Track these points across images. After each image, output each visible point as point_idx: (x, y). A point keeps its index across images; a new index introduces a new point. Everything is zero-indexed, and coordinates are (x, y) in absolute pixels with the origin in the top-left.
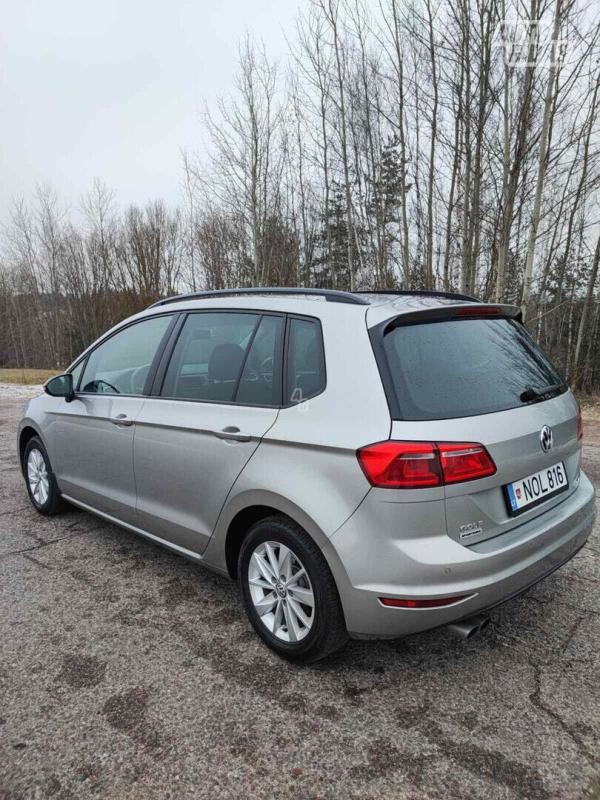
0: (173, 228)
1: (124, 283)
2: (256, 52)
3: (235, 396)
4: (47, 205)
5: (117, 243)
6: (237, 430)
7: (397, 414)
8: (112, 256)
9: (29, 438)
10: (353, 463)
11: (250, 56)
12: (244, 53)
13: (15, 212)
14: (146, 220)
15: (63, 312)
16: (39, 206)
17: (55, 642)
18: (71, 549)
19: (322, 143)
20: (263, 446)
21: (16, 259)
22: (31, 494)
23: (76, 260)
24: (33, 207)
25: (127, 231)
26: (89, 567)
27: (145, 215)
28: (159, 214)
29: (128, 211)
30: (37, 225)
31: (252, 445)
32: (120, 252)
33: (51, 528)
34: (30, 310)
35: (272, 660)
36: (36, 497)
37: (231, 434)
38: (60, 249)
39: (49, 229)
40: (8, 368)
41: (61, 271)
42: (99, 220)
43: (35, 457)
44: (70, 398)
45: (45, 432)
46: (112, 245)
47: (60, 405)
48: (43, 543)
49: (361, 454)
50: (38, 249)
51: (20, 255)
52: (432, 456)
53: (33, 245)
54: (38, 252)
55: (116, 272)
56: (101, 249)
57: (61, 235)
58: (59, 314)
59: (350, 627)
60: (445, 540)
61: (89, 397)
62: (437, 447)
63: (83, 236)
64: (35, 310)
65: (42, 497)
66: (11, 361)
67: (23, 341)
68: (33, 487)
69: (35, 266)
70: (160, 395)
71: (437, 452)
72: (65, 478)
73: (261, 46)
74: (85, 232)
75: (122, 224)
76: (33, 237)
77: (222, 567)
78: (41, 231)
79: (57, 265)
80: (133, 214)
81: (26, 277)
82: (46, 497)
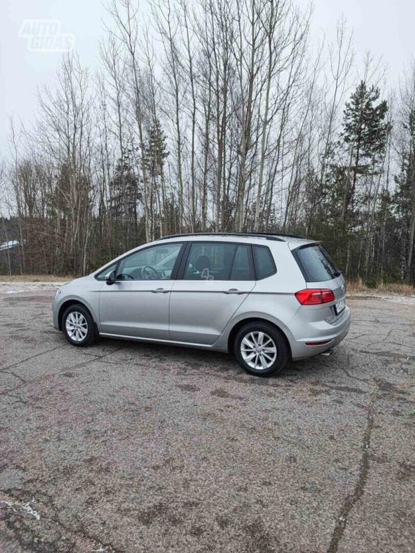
3: (230, 277)
6: (236, 290)
7: (308, 280)
10: (294, 297)
20: (250, 295)
31: (245, 295)
36: (73, 338)
37: (233, 291)
44: (111, 283)
47: (102, 287)
48: (99, 357)
49: (296, 294)
52: (319, 294)
59: (293, 356)
60: (324, 322)
62: (321, 291)
65: (80, 337)
72: (109, 324)
77: (225, 347)
82: (84, 337)
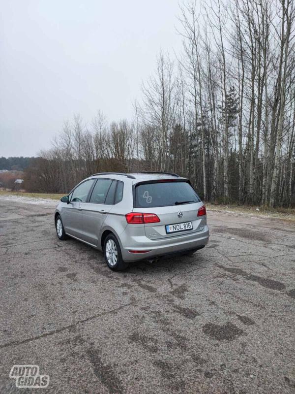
0: (131, 131)
1: (109, 156)
2: (165, 57)
3: (105, 202)
4: (78, 123)
5: (106, 139)
6: (104, 211)
7: (135, 206)
8: (104, 145)
9: (57, 216)
10: (125, 218)
11: (162, 59)
12: (159, 58)
13: (64, 127)
14: (119, 128)
15: (83, 169)
16: (74, 123)
17: (58, 265)
18: (67, 248)
19: (194, 94)
20: (109, 215)
21: (64, 147)
22: (57, 233)
23: (89, 146)
24: (72, 124)
25: (111, 133)
26: (70, 252)
27: (119, 126)
28: (124, 125)
29: (112, 124)
30: (73, 131)
32: (108, 143)
33: (62, 243)
34: (69, 168)
35: (109, 270)
36: (59, 234)
37: (102, 212)
38: (83, 141)
39: (78, 133)
40: (59, 193)
41: (82, 151)
42: (99, 129)
43: (59, 221)
44: (68, 203)
45: (61, 214)
46: (104, 139)
47: (65, 205)
48: (59, 246)
49: (126, 216)
50: (73, 142)
51: (66, 145)
52: (141, 216)
53: (71, 140)
54: (73, 143)
55: (106, 152)
56: (100, 141)
57: (83, 136)
58: (81, 170)
59: (123, 259)
61: (74, 203)
62: (143, 214)
63: (93, 136)
64: (71, 168)
65: (60, 234)
66: (61, 191)
67: (65, 181)
68: (58, 231)
69: (72, 149)
70: (89, 202)
71: (143, 215)
72: (66, 227)
73: (167, 54)
74: (93, 134)
75: (109, 131)
76: (71, 137)
77: (100, 248)
78: (75, 134)
79: (81, 148)
80: (114, 126)
81: (68, 153)
82: (61, 234)
